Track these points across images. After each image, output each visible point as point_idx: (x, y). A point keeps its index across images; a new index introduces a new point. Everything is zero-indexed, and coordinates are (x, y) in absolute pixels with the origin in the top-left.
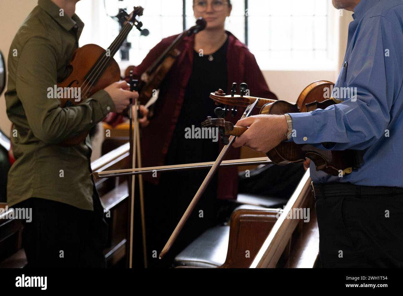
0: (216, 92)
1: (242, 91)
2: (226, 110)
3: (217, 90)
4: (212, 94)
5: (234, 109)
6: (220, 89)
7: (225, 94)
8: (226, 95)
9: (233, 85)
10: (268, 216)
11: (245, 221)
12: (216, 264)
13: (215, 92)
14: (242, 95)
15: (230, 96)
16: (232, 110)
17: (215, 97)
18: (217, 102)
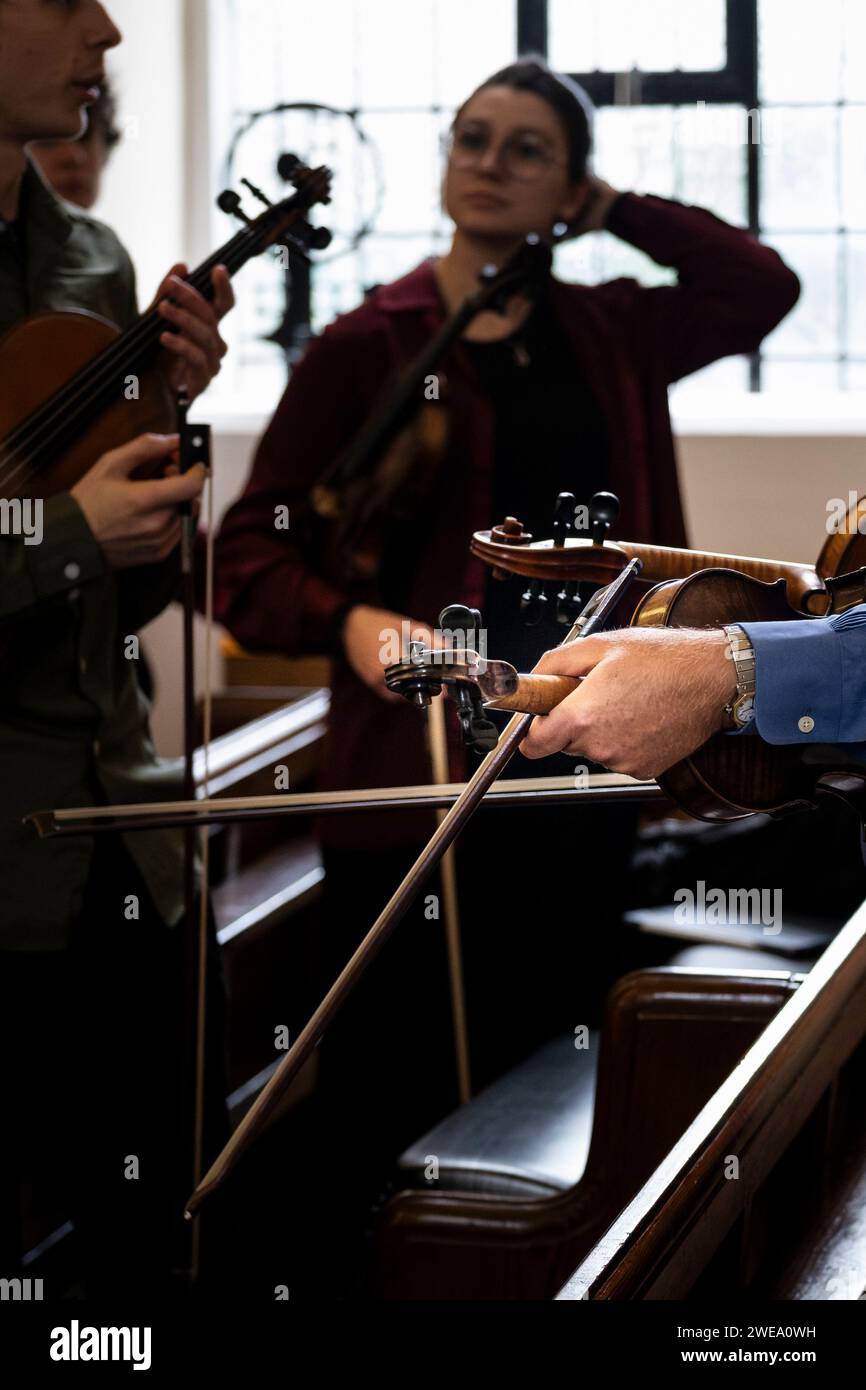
0: (494, 529)
1: (599, 524)
2: (534, 598)
3: (500, 521)
4: (477, 536)
5: (570, 595)
6: (509, 518)
7: (530, 536)
8: (535, 539)
9: (559, 502)
10: (745, 998)
11: (654, 1017)
12: (551, 1182)
13: (490, 529)
14: (599, 541)
15: (548, 544)
16: (562, 596)
17: (488, 551)
18: (499, 569)
